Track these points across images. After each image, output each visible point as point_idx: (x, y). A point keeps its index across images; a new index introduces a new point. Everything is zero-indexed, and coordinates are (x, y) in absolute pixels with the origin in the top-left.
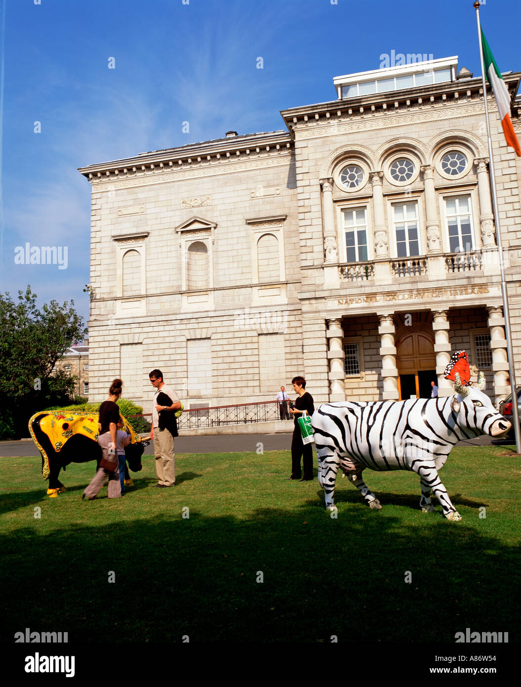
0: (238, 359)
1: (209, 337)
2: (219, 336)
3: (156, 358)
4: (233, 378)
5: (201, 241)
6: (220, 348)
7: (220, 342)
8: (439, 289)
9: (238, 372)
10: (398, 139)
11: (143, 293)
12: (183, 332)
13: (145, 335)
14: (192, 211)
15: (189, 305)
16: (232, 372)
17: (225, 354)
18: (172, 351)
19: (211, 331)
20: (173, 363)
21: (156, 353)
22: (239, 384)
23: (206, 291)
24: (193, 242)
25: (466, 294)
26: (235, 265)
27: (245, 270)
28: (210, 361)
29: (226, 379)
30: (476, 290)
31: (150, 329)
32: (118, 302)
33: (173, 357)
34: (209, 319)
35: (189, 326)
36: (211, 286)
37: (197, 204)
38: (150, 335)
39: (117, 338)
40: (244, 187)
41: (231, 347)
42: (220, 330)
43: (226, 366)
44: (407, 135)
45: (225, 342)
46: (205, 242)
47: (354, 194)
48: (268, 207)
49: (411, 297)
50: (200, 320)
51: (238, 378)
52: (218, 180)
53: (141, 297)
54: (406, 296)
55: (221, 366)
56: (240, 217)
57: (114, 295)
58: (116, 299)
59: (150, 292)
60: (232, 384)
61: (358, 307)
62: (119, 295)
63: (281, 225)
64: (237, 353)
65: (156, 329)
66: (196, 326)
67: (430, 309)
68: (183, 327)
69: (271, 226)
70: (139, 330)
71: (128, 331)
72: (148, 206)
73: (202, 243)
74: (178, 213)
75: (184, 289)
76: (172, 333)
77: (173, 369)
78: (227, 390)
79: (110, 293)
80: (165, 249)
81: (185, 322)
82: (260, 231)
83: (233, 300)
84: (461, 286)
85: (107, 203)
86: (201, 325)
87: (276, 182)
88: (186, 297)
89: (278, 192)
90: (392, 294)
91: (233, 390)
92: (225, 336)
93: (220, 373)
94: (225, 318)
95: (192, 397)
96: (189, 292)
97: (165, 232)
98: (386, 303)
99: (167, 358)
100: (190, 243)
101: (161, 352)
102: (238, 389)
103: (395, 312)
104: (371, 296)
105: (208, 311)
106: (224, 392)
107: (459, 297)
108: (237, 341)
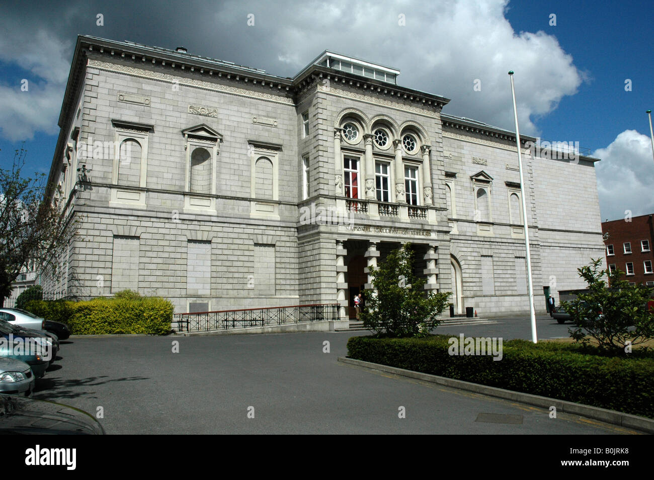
0: (235, 264)
1: (210, 240)
2: (220, 240)
3: (154, 255)
4: (231, 281)
5: (206, 148)
6: (220, 252)
7: (220, 246)
8: (406, 229)
9: (236, 275)
10: (383, 115)
11: (143, 185)
12: (185, 232)
13: (143, 230)
14: (198, 118)
15: (191, 206)
16: (230, 275)
17: (225, 258)
18: (172, 249)
19: (212, 234)
20: (172, 261)
21: (155, 249)
22: (237, 287)
23: (209, 196)
24: (198, 147)
25: (420, 235)
26: (236, 178)
27: (245, 184)
28: (209, 263)
29: (225, 280)
30: (425, 233)
31: (150, 224)
32: (114, 191)
33: (172, 255)
34: (211, 224)
35: (190, 227)
36: (214, 192)
37: (203, 113)
38: (149, 230)
39: (110, 227)
40: (247, 110)
41: (230, 252)
42: (220, 235)
43: (225, 269)
44: (388, 115)
45: (225, 246)
46: (209, 150)
47: (353, 146)
48: (266, 134)
49: (390, 232)
50: (202, 223)
51: (235, 281)
52: (224, 96)
53: (139, 190)
54: (388, 231)
55: (220, 269)
56: (243, 136)
57: (108, 182)
58: (111, 186)
59: (151, 186)
60: (230, 287)
61: (359, 234)
62: (115, 183)
63: (276, 152)
64: (235, 258)
65: (155, 225)
66: (197, 228)
67: (400, 242)
68: (185, 227)
69: (268, 151)
70: (137, 223)
71: (124, 222)
72: (153, 99)
73: (206, 150)
74: (184, 116)
75: (187, 190)
76: (173, 232)
77: (171, 267)
78: (225, 292)
79: (104, 178)
80: (168, 147)
81: (187, 222)
82: (260, 153)
83: (233, 209)
84: (418, 229)
85: (106, 82)
86: (203, 228)
87: (273, 115)
88: (189, 199)
89: (275, 124)
90: (379, 227)
91: (231, 292)
92: (225, 241)
93: (219, 275)
94: (226, 225)
95: (191, 296)
96: (192, 194)
97: (171, 130)
98: (376, 234)
99: (166, 255)
100: (194, 148)
101: (161, 249)
102: (235, 291)
103: (381, 241)
104: (367, 227)
105: (211, 216)
106: (222, 293)
107: (416, 237)
108: (236, 247)
